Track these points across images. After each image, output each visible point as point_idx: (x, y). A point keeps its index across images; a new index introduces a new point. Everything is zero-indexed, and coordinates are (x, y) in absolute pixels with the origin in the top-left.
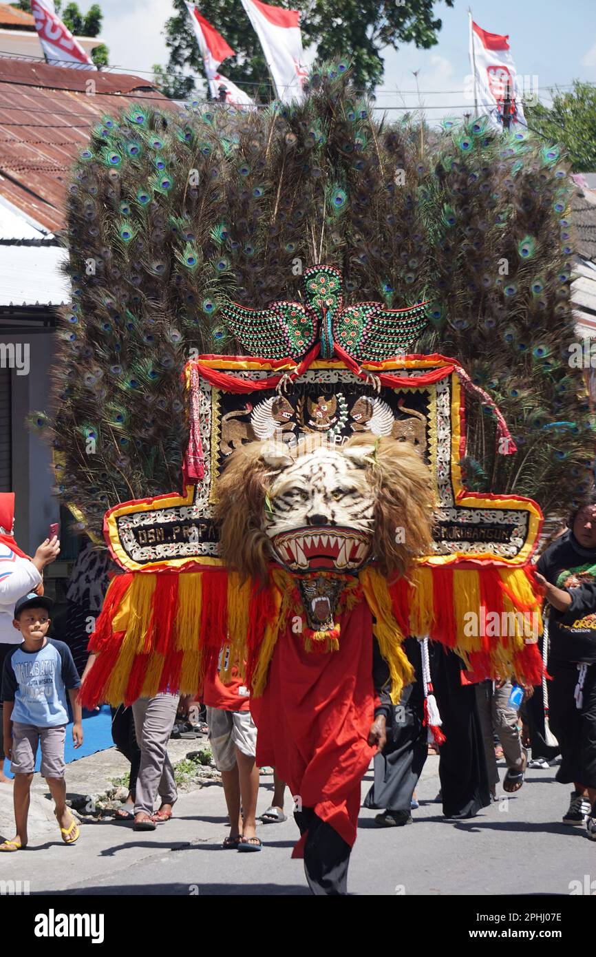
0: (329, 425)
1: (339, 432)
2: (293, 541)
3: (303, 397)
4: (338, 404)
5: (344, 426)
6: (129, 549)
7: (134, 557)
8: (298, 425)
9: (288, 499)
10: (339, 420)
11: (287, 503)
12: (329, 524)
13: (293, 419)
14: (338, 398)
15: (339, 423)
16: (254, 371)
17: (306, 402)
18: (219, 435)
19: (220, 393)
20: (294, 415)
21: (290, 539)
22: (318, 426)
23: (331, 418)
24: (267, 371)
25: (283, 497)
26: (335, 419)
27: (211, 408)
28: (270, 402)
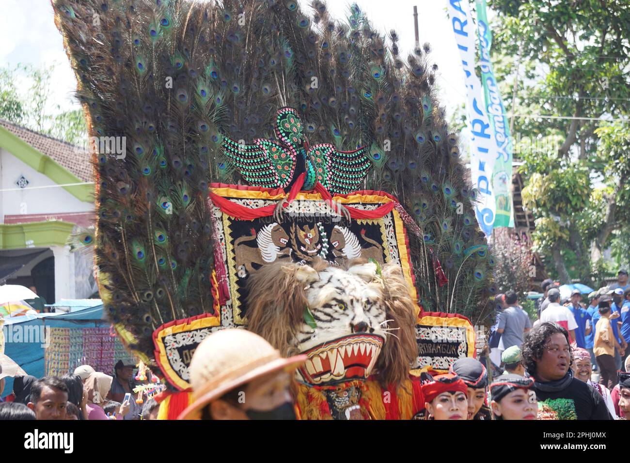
0: (316, 251)
1: (325, 257)
2: (335, 351)
3: (294, 224)
4: (320, 232)
5: (327, 252)
6: (177, 369)
7: (183, 376)
8: (294, 251)
9: (328, 310)
10: (322, 247)
11: (326, 314)
12: (368, 332)
13: (289, 245)
14: (318, 227)
15: (323, 249)
16: (253, 199)
17: (296, 230)
18: (234, 259)
19: (229, 219)
20: (289, 241)
21: (332, 349)
22: (308, 252)
23: (317, 245)
24: (264, 200)
25: (322, 309)
26: (319, 247)
27: (223, 233)
28: (270, 228)
